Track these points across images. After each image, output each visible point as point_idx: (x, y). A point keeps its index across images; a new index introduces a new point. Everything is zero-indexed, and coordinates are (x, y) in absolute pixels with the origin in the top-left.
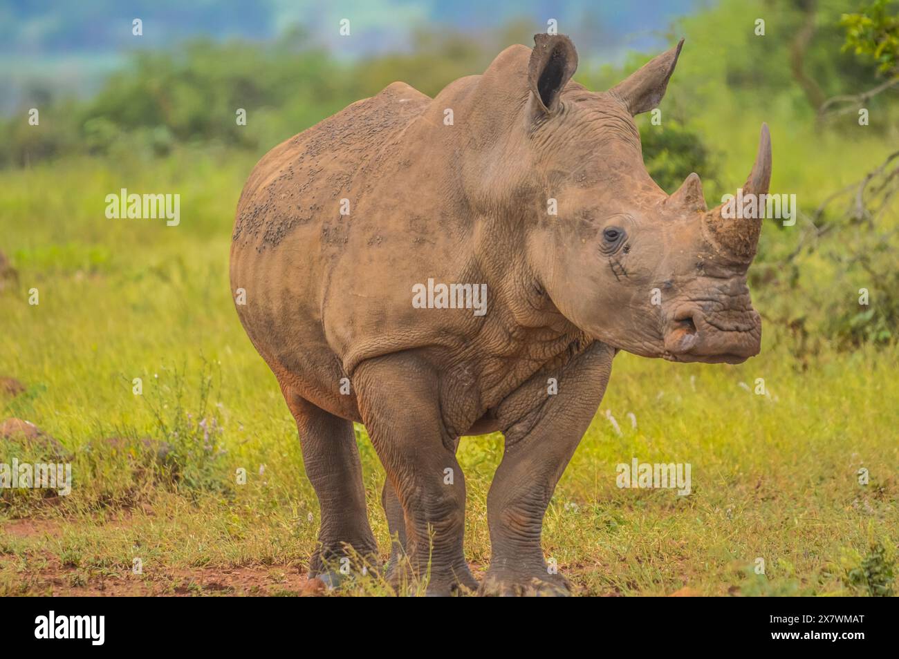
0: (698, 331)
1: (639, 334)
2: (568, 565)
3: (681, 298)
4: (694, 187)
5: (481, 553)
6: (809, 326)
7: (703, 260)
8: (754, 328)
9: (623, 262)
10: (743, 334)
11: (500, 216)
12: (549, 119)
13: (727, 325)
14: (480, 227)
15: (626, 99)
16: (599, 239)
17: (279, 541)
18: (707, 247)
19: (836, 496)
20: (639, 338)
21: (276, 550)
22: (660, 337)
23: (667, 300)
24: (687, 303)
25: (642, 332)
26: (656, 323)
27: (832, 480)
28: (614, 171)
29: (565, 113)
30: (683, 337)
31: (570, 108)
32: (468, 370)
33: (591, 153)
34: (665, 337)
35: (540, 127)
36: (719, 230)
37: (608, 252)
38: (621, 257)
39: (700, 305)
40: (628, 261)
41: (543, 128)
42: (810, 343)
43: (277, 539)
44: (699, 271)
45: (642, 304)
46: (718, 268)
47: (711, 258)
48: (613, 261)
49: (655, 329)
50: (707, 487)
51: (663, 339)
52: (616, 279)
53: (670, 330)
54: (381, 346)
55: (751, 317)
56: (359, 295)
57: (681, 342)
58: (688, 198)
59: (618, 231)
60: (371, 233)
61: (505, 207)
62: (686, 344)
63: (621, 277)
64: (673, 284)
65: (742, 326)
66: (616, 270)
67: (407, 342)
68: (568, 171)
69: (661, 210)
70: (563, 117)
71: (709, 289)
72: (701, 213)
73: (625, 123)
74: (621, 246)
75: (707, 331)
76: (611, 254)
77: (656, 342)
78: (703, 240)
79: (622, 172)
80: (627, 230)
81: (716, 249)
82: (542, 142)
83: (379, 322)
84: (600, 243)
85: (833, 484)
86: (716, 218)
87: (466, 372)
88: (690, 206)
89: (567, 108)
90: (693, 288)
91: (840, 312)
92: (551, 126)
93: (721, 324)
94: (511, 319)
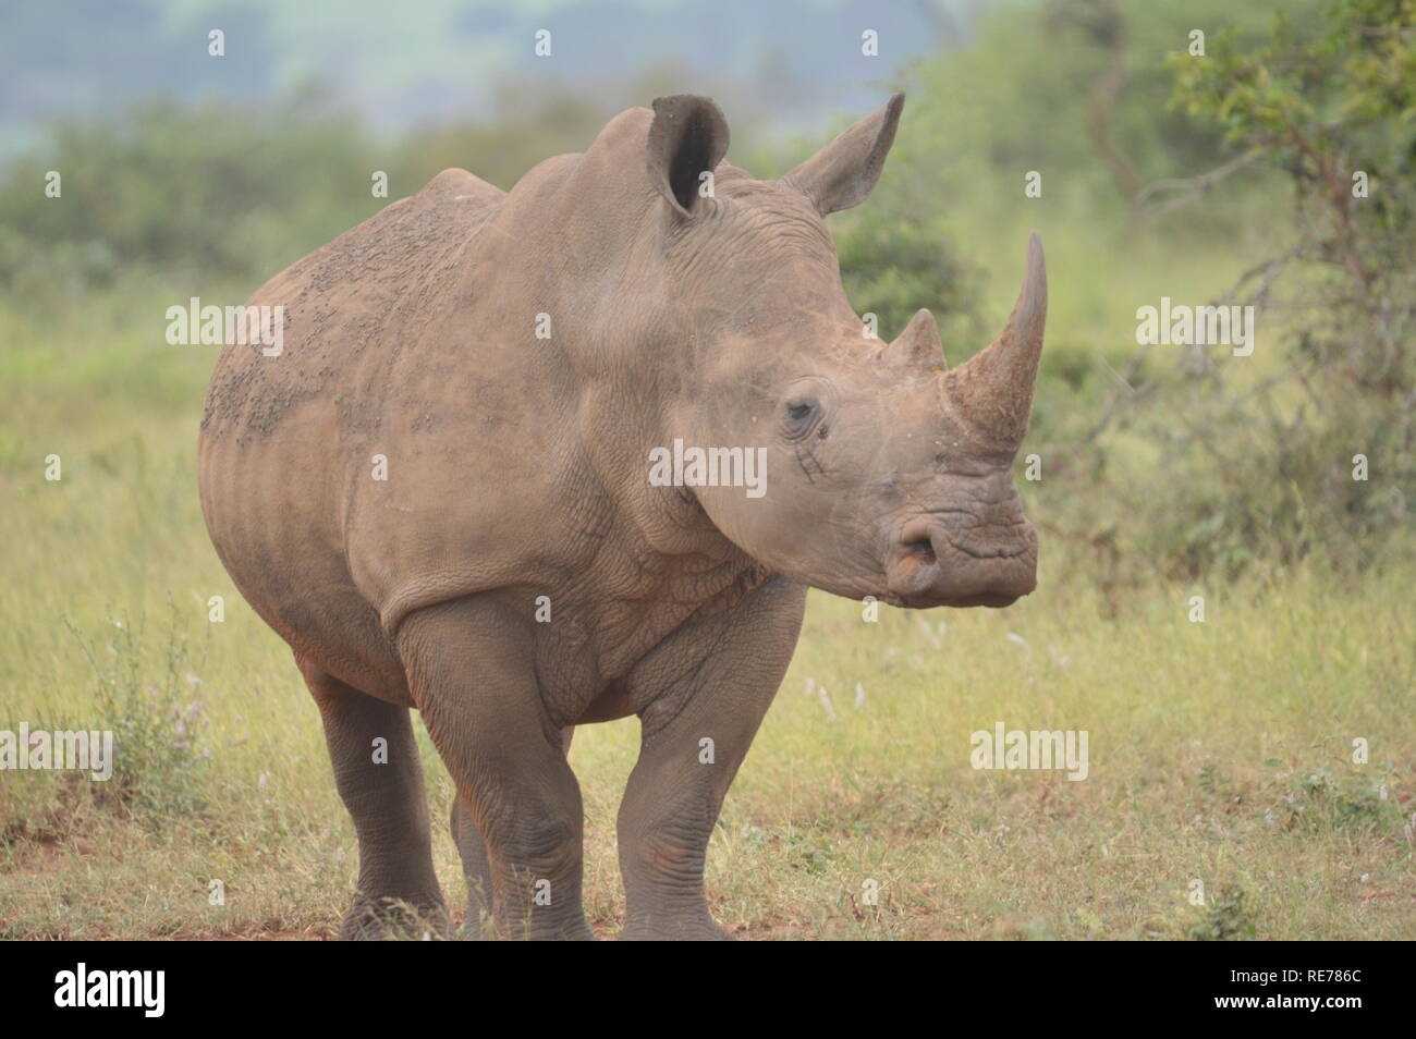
0: (939, 559)
1: (846, 565)
2: (747, 925)
3: (912, 509)
4: (925, 332)
5: (610, 907)
6: (1123, 543)
7: (944, 448)
8: (1025, 550)
9: (819, 453)
10: (1010, 560)
11: (622, 381)
12: (692, 226)
13: (984, 548)
14: (589, 397)
15: (810, 190)
16: (780, 418)
17: (292, 893)
18: (949, 428)
19: (1167, 809)
20: (846, 570)
21: (287, 907)
22: (880, 570)
23: (890, 512)
24: (921, 517)
25: (850, 562)
26: (873, 549)
27: (1160, 786)
28: (798, 307)
29: (719, 217)
30: (916, 570)
31: (726, 208)
32: (577, 621)
33: (761, 280)
34: (888, 570)
35: (680, 239)
36: (966, 401)
37: (796, 436)
38: (814, 446)
39: (941, 519)
40: (827, 452)
41: (683, 243)
42: (1124, 568)
43: (287, 889)
44: (937, 467)
45: (850, 518)
46: (967, 460)
47: (956, 444)
48: (802, 452)
49: (871, 557)
50: (964, 799)
51: (884, 573)
52: (807, 480)
53: (895, 559)
54: (439, 589)
55: (1021, 533)
56: (402, 509)
57: (913, 577)
58: (917, 350)
59: (809, 404)
60: (416, 411)
61: (627, 367)
62: (921, 580)
63: (816, 476)
64: (898, 487)
65: (1008, 549)
66: (808, 467)
67: (478, 580)
68: (727, 310)
69: (874, 368)
70: (715, 223)
71: (956, 493)
72: (938, 372)
73: (812, 230)
74: (815, 426)
75: (953, 559)
76: (798, 440)
77: (874, 578)
78: (943, 416)
79: (811, 309)
80: (823, 402)
81: (963, 431)
82: (685, 262)
83: (434, 552)
84: (781, 422)
85: (1162, 791)
86: (961, 382)
87: (573, 624)
88: (920, 362)
89: (721, 207)
90: (928, 493)
91: (1171, 519)
92: (695, 238)
93: (974, 546)
94: (641, 540)
